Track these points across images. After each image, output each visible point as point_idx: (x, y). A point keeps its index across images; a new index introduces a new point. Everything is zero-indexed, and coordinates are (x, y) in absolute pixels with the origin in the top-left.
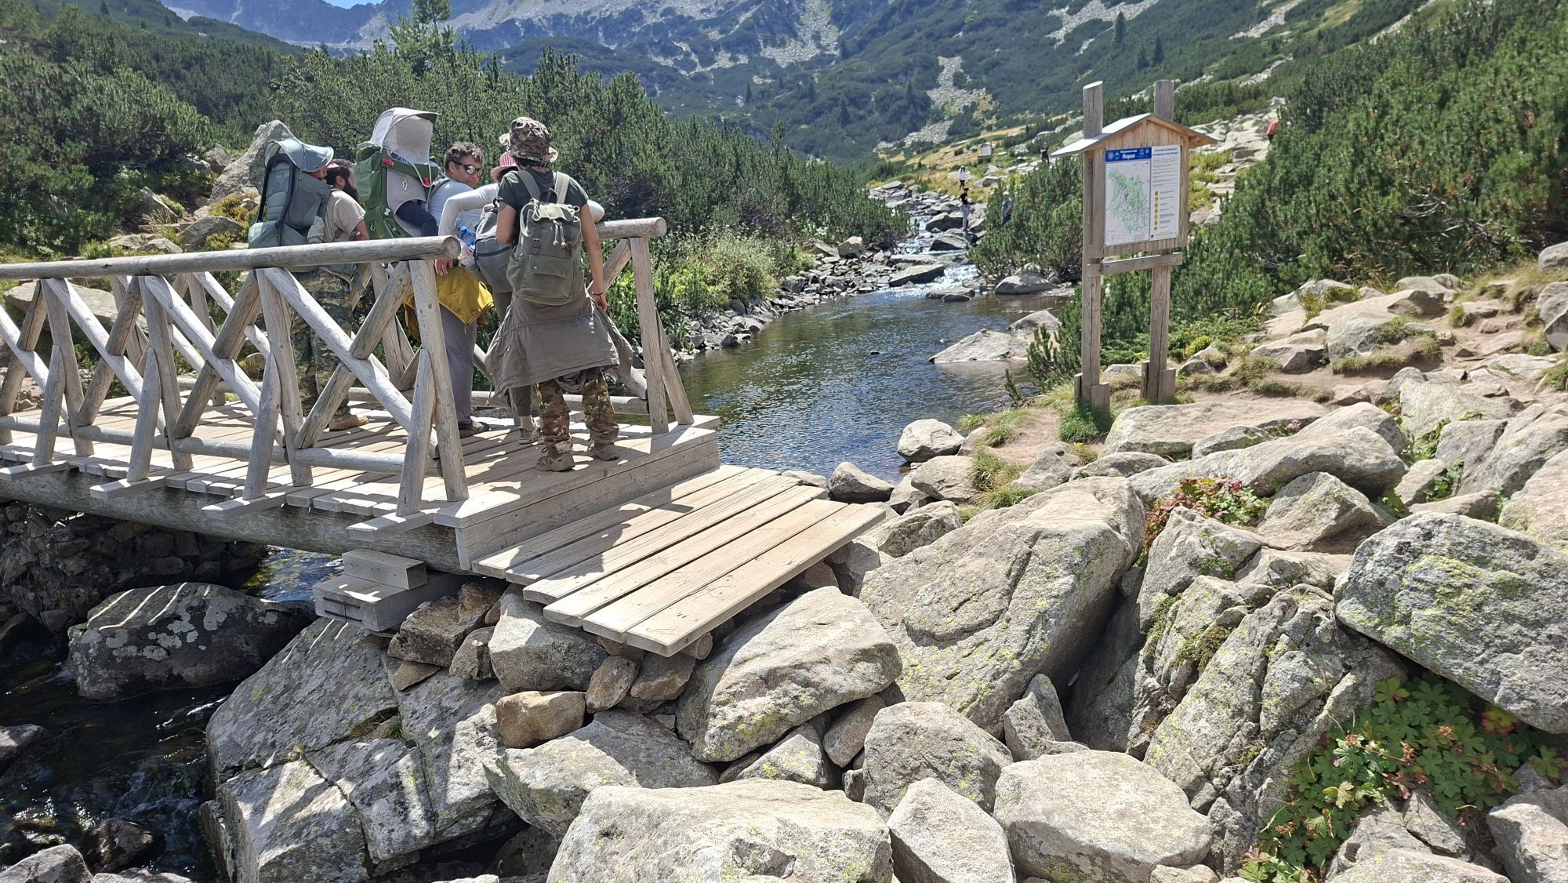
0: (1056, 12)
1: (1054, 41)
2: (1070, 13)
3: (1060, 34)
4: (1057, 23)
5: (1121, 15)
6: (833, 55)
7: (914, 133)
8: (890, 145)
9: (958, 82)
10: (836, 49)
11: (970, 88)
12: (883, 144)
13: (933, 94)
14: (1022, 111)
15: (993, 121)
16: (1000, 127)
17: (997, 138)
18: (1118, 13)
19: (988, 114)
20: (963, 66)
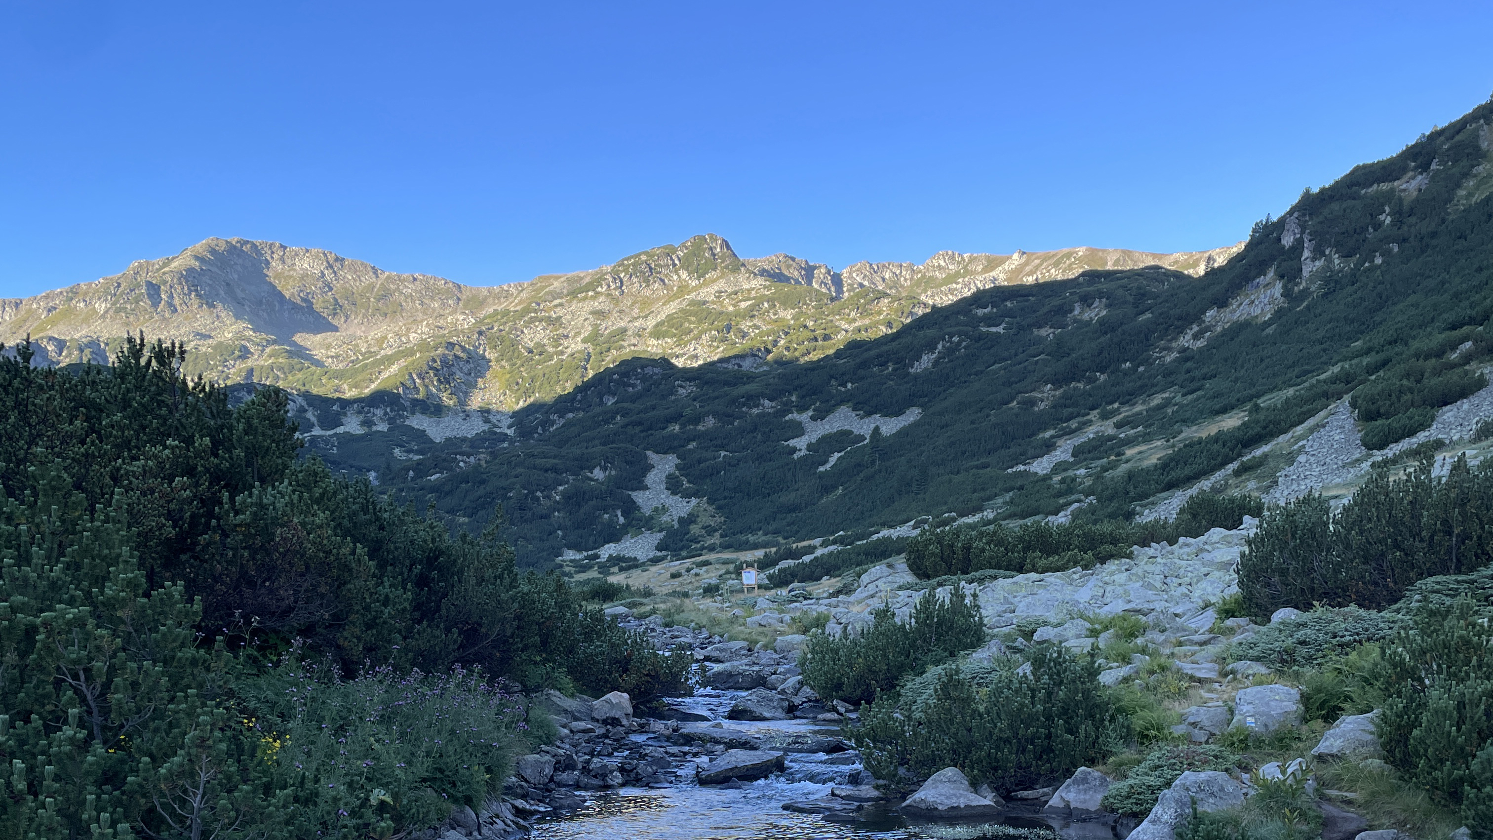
0: (794, 416)
1: (794, 450)
2: (813, 419)
3: (801, 443)
4: (798, 430)
5: (877, 429)
6: (506, 434)
7: (612, 545)
8: (578, 556)
9: (673, 486)
10: (509, 427)
11: (687, 495)
12: (571, 555)
13: (639, 497)
14: (753, 531)
15: (716, 539)
16: (726, 547)
17: (725, 562)
18: (873, 426)
19: (710, 530)
20: (677, 467)
